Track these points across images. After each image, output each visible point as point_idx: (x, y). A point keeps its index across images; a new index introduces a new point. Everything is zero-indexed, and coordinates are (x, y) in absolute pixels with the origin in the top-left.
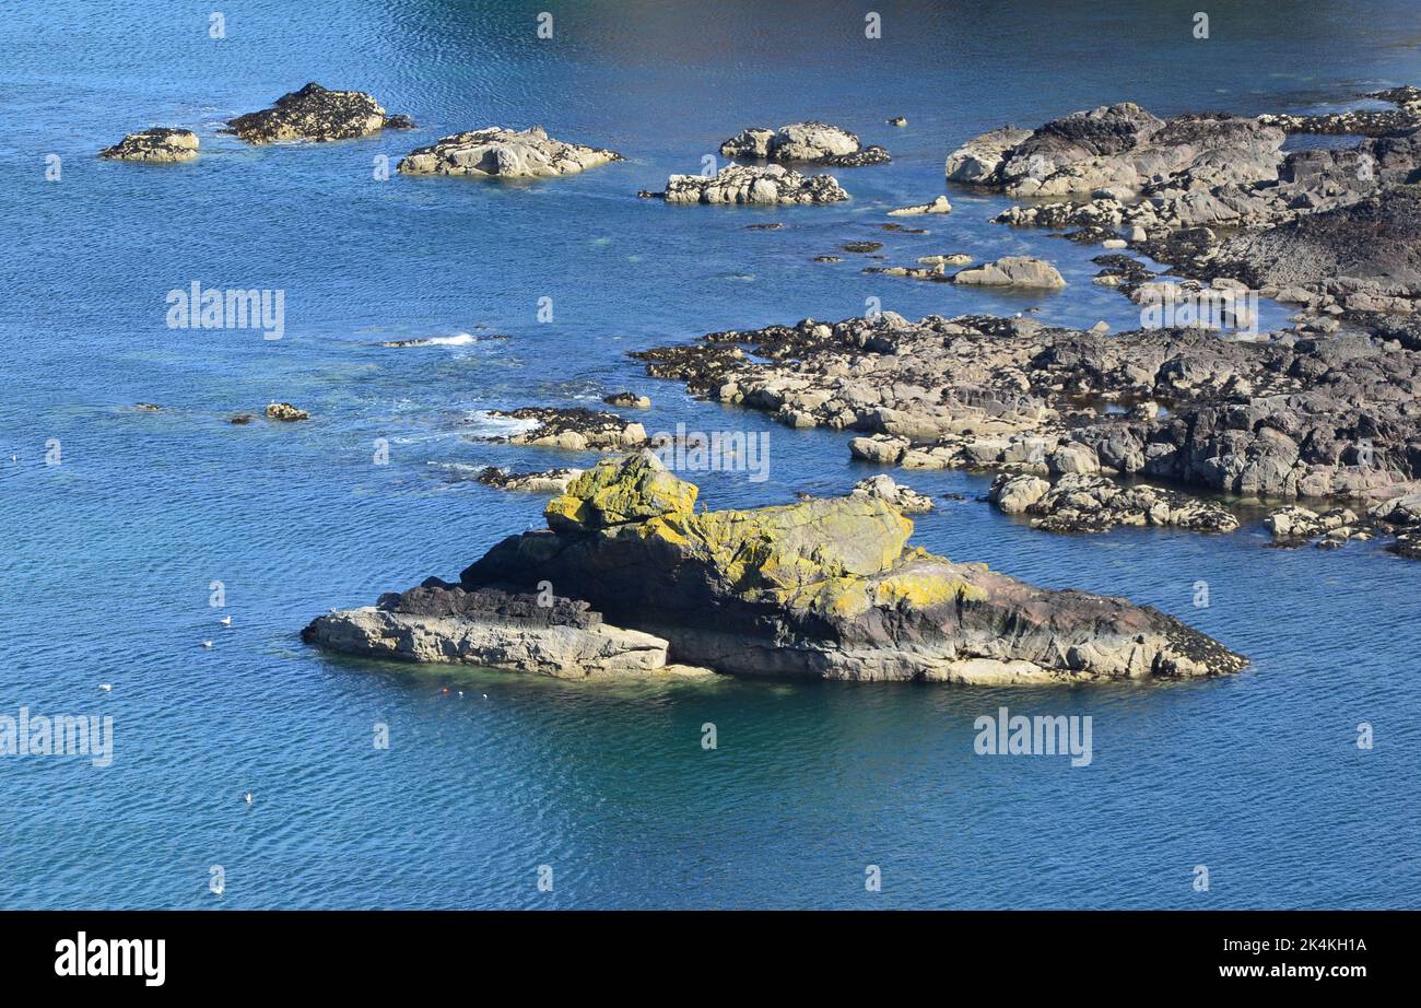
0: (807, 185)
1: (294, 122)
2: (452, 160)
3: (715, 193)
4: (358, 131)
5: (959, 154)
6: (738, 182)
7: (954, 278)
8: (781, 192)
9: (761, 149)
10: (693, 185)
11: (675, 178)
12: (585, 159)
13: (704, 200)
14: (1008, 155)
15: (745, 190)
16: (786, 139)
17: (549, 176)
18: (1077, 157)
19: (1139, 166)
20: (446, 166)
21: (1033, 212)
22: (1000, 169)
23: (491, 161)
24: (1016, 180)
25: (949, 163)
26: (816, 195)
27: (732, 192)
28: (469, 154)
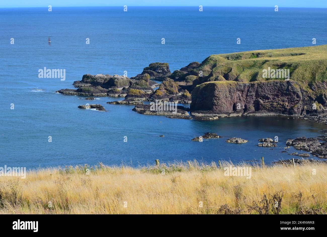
0: (273, 145)
1: (210, 137)
2: (232, 141)
3: (264, 145)
4: (217, 137)
5: (287, 142)
6: (266, 144)
7: (298, 155)
8: (271, 145)
9: (263, 141)
10: (261, 144)
11: (259, 144)
12: (246, 141)
13: (263, 146)
14: (293, 142)
15: (267, 145)
16: (266, 140)
17: (243, 143)
18: (300, 142)
19: (306, 143)
20: (231, 142)
21: (300, 148)
22: (292, 143)
23: (237, 141)
24: (295, 145)
25: (286, 143)
26: (274, 146)
27: (266, 145)
28: (234, 140)
